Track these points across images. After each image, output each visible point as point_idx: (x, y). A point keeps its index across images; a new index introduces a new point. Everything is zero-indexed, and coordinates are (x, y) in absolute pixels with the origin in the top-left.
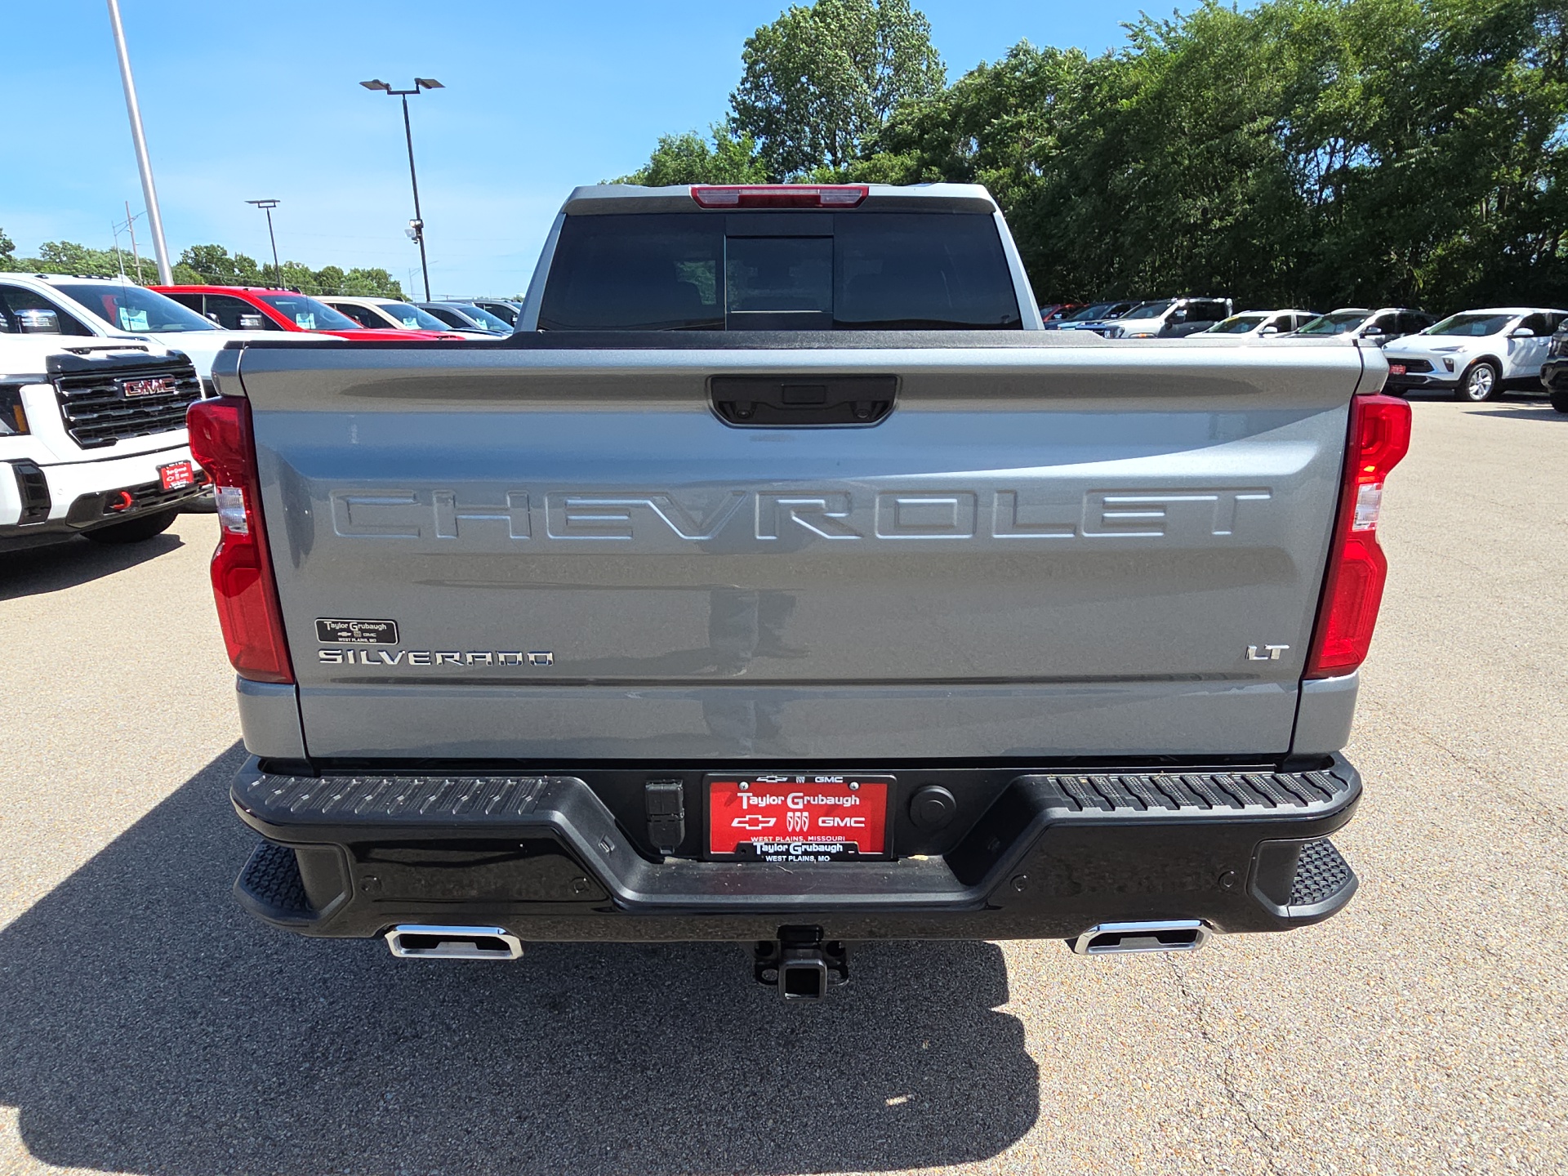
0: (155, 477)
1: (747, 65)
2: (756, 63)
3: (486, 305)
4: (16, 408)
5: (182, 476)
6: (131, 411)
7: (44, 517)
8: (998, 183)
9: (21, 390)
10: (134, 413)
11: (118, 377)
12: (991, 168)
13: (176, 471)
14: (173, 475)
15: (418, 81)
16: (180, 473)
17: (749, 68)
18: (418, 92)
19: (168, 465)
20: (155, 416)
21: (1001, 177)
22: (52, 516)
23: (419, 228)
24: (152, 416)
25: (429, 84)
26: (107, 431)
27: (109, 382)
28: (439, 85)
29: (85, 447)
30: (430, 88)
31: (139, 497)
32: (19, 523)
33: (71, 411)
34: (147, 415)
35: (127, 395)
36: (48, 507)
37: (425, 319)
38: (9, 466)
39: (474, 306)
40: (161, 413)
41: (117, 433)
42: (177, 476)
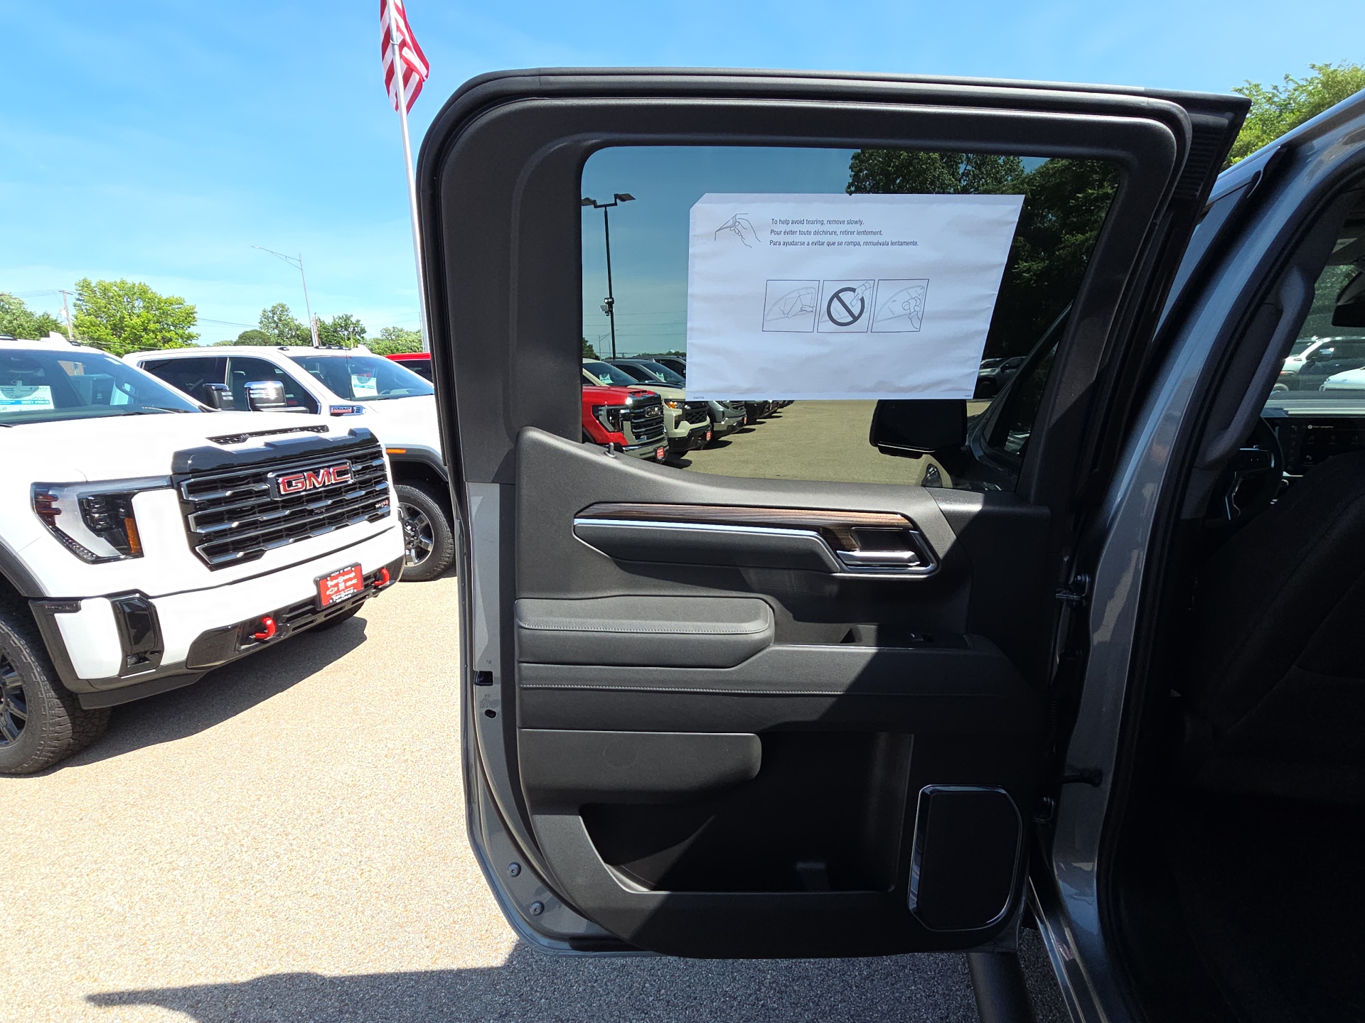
0: (312, 592)
1: (853, 173)
2: (861, 171)
3: (662, 360)
4: (127, 522)
5: (349, 584)
6: (288, 512)
7: (156, 665)
8: (1084, 245)
9: (133, 500)
10: (292, 514)
11: (273, 471)
12: (1078, 233)
13: (341, 579)
14: (337, 585)
15: (617, 196)
16: (345, 581)
17: (854, 175)
18: (616, 204)
19: (329, 575)
20: (322, 513)
21: (1087, 239)
22: (166, 660)
23: (610, 304)
24: (317, 514)
25: (624, 198)
26: (255, 540)
27: (260, 478)
28: (630, 198)
29: (213, 568)
30: (624, 201)
31: (289, 620)
32: (120, 675)
33: (200, 521)
34: (311, 512)
35: (283, 493)
36: (160, 651)
37: (618, 375)
38: (107, 603)
39: (654, 361)
40: (328, 508)
41: (264, 541)
42: (342, 586)
